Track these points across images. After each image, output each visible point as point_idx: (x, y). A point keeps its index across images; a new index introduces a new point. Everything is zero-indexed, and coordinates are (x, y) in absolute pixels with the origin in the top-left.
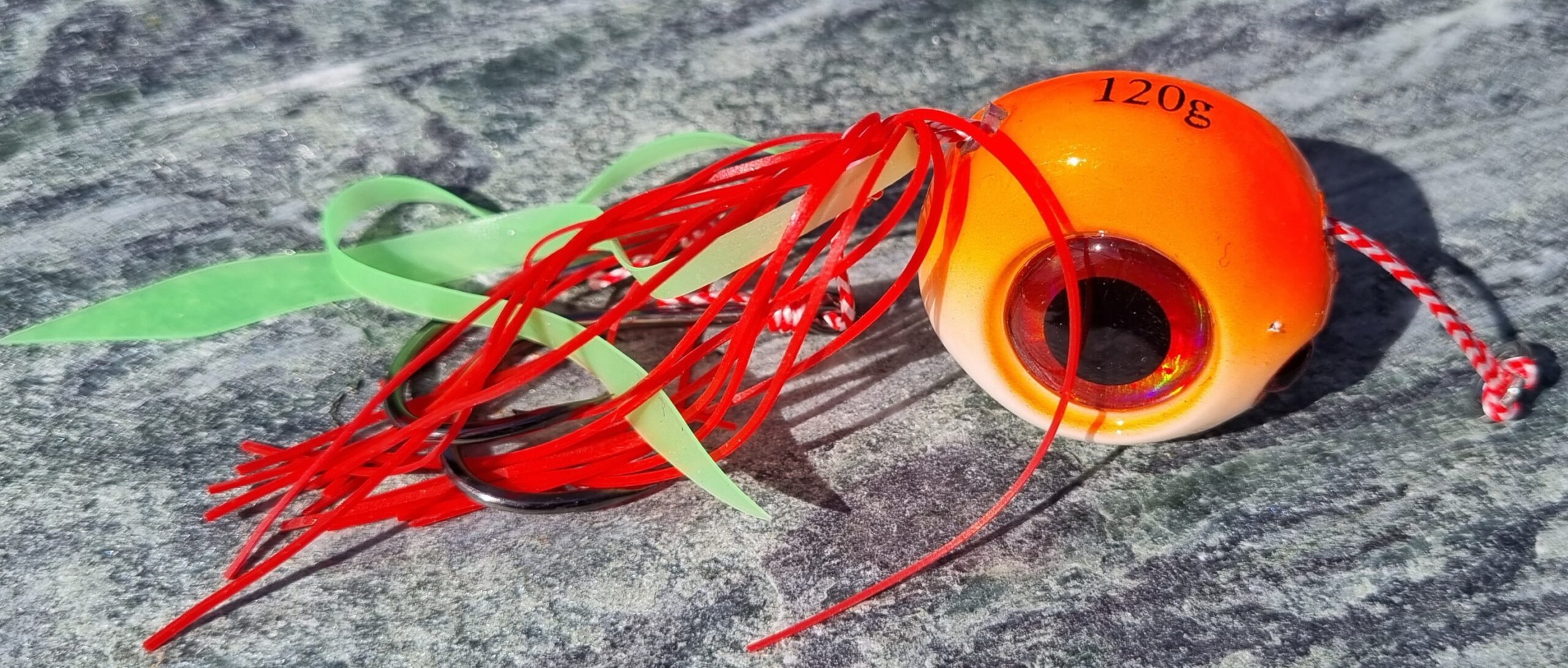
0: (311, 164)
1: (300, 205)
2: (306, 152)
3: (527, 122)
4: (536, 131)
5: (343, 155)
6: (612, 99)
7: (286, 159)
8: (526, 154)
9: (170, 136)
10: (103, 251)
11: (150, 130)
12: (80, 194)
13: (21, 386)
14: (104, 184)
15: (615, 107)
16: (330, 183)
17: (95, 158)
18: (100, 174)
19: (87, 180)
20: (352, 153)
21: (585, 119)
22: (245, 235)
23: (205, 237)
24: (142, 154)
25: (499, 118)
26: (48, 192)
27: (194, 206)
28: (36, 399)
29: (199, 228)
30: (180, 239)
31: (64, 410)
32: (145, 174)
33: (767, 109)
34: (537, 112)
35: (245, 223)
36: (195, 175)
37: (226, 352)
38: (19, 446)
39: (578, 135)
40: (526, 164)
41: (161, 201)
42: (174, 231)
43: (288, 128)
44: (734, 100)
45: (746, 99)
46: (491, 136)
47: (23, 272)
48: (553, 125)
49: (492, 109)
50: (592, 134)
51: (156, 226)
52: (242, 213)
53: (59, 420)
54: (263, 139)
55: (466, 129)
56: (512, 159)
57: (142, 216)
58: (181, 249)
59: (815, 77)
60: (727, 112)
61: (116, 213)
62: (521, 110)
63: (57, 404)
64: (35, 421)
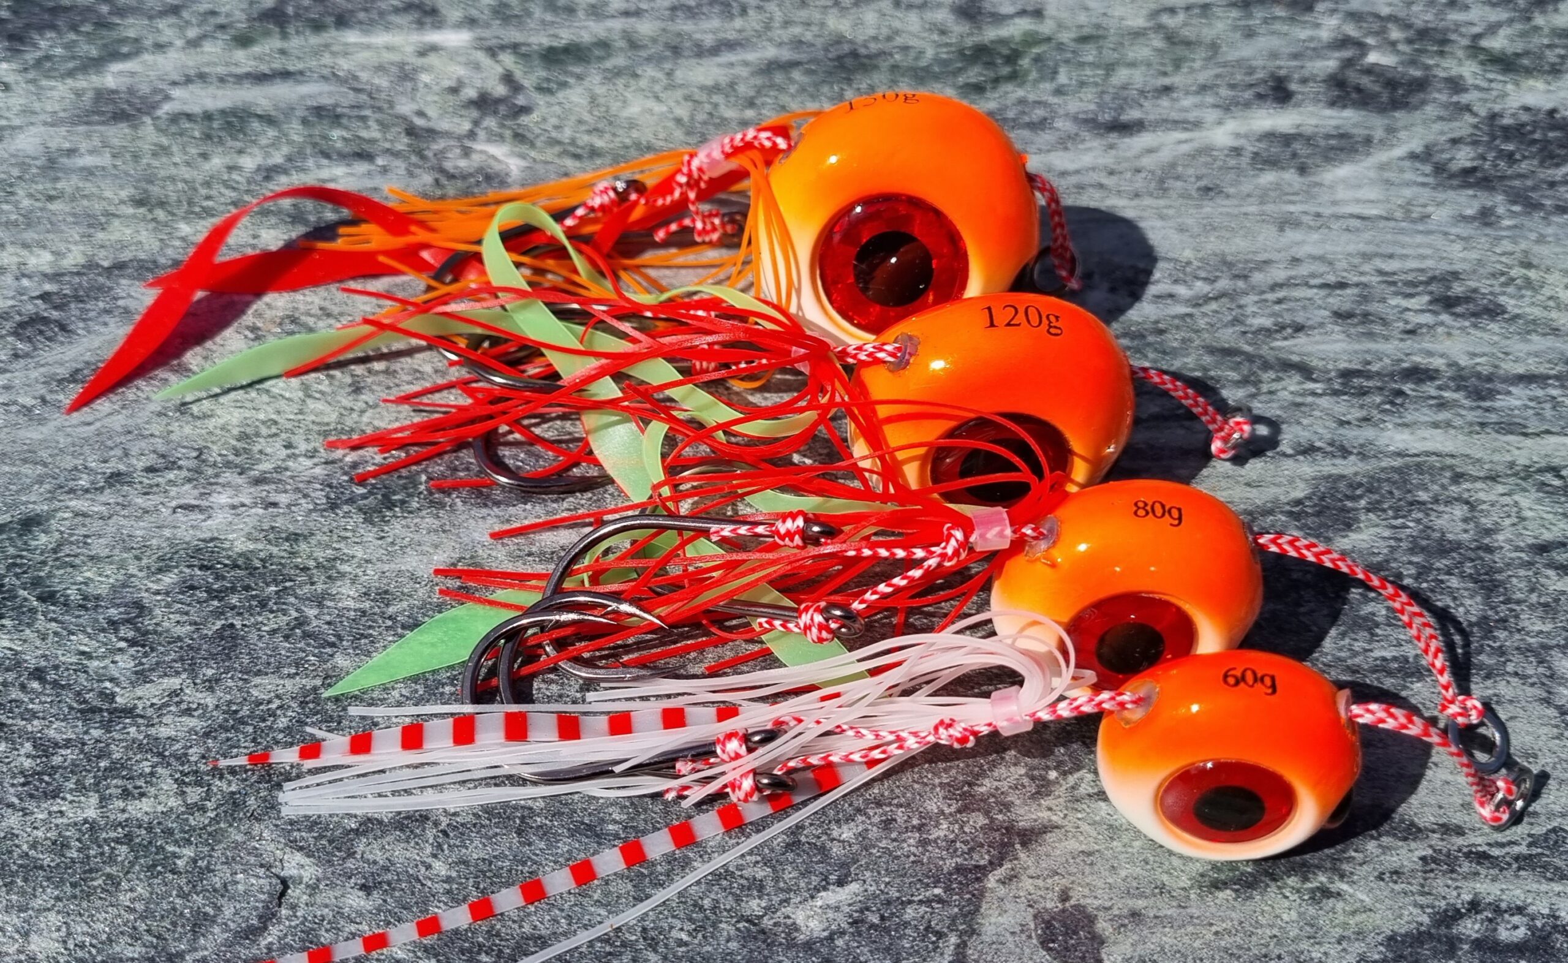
0: (426, 85)
1: (415, 107)
2: (425, 78)
3: (564, 85)
4: (568, 91)
5: (447, 83)
6: (620, 82)
7: (412, 79)
8: (560, 104)
9: (346, 54)
10: (293, 109)
11: (335, 48)
12: (286, 75)
13: (231, 168)
14: (301, 73)
15: (621, 87)
16: (436, 98)
17: (299, 58)
18: (300, 66)
19: (291, 68)
20: (452, 83)
21: (600, 90)
22: (378, 116)
23: (355, 112)
24: (327, 59)
25: (548, 80)
26: (267, 71)
27: (352, 95)
28: (238, 178)
29: (353, 107)
30: (339, 110)
31: (253, 187)
32: (326, 72)
33: (716, 106)
34: (571, 81)
35: (380, 109)
36: (356, 78)
37: (352, 174)
38: (222, 200)
39: (593, 100)
40: (557, 108)
41: (332, 88)
42: (336, 105)
43: (420, 62)
44: (697, 98)
45: (704, 97)
46: (540, 89)
47: (244, 110)
48: (579, 90)
49: (543, 74)
50: (602, 100)
51: (326, 101)
52: (378, 104)
53: (248, 192)
54: (401, 66)
55: (526, 83)
56: (549, 105)
57: (320, 94)
58: (338, 117)
59: (752, 93)
60: (690, 104)
61: (305, 89)
62: (562, 78)
63: (249, 183)
64: (234, 189)
